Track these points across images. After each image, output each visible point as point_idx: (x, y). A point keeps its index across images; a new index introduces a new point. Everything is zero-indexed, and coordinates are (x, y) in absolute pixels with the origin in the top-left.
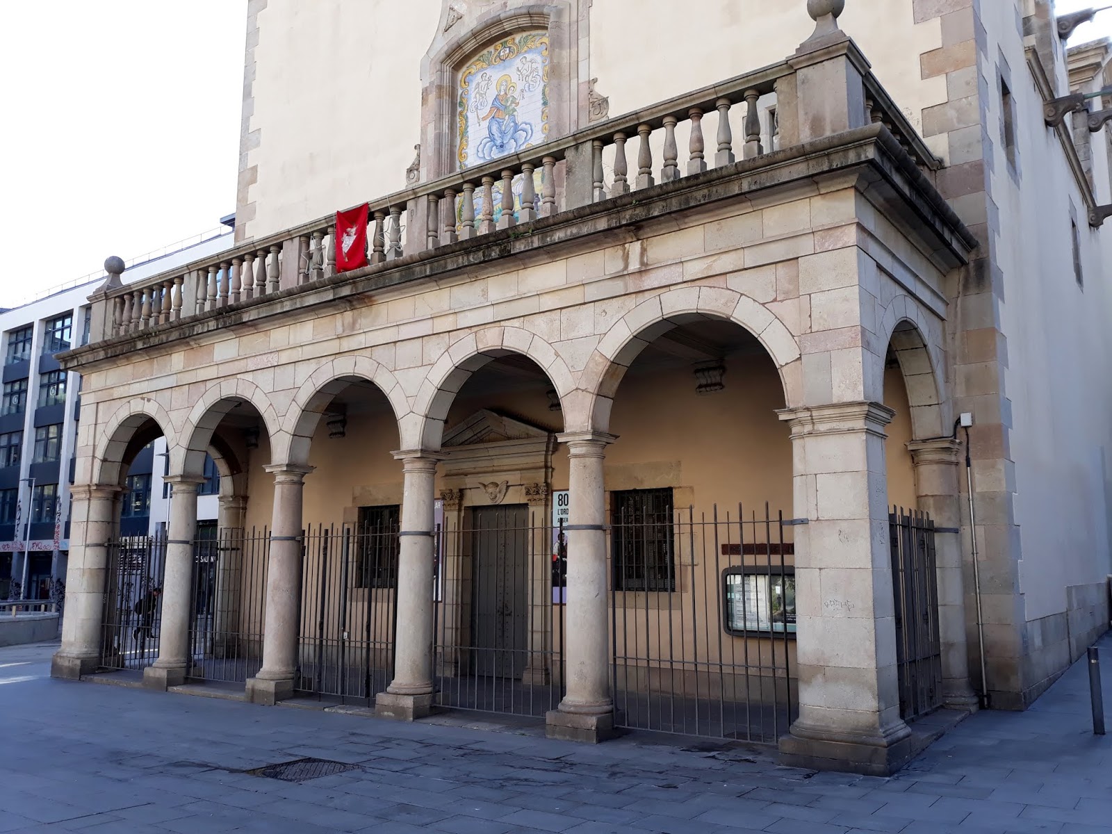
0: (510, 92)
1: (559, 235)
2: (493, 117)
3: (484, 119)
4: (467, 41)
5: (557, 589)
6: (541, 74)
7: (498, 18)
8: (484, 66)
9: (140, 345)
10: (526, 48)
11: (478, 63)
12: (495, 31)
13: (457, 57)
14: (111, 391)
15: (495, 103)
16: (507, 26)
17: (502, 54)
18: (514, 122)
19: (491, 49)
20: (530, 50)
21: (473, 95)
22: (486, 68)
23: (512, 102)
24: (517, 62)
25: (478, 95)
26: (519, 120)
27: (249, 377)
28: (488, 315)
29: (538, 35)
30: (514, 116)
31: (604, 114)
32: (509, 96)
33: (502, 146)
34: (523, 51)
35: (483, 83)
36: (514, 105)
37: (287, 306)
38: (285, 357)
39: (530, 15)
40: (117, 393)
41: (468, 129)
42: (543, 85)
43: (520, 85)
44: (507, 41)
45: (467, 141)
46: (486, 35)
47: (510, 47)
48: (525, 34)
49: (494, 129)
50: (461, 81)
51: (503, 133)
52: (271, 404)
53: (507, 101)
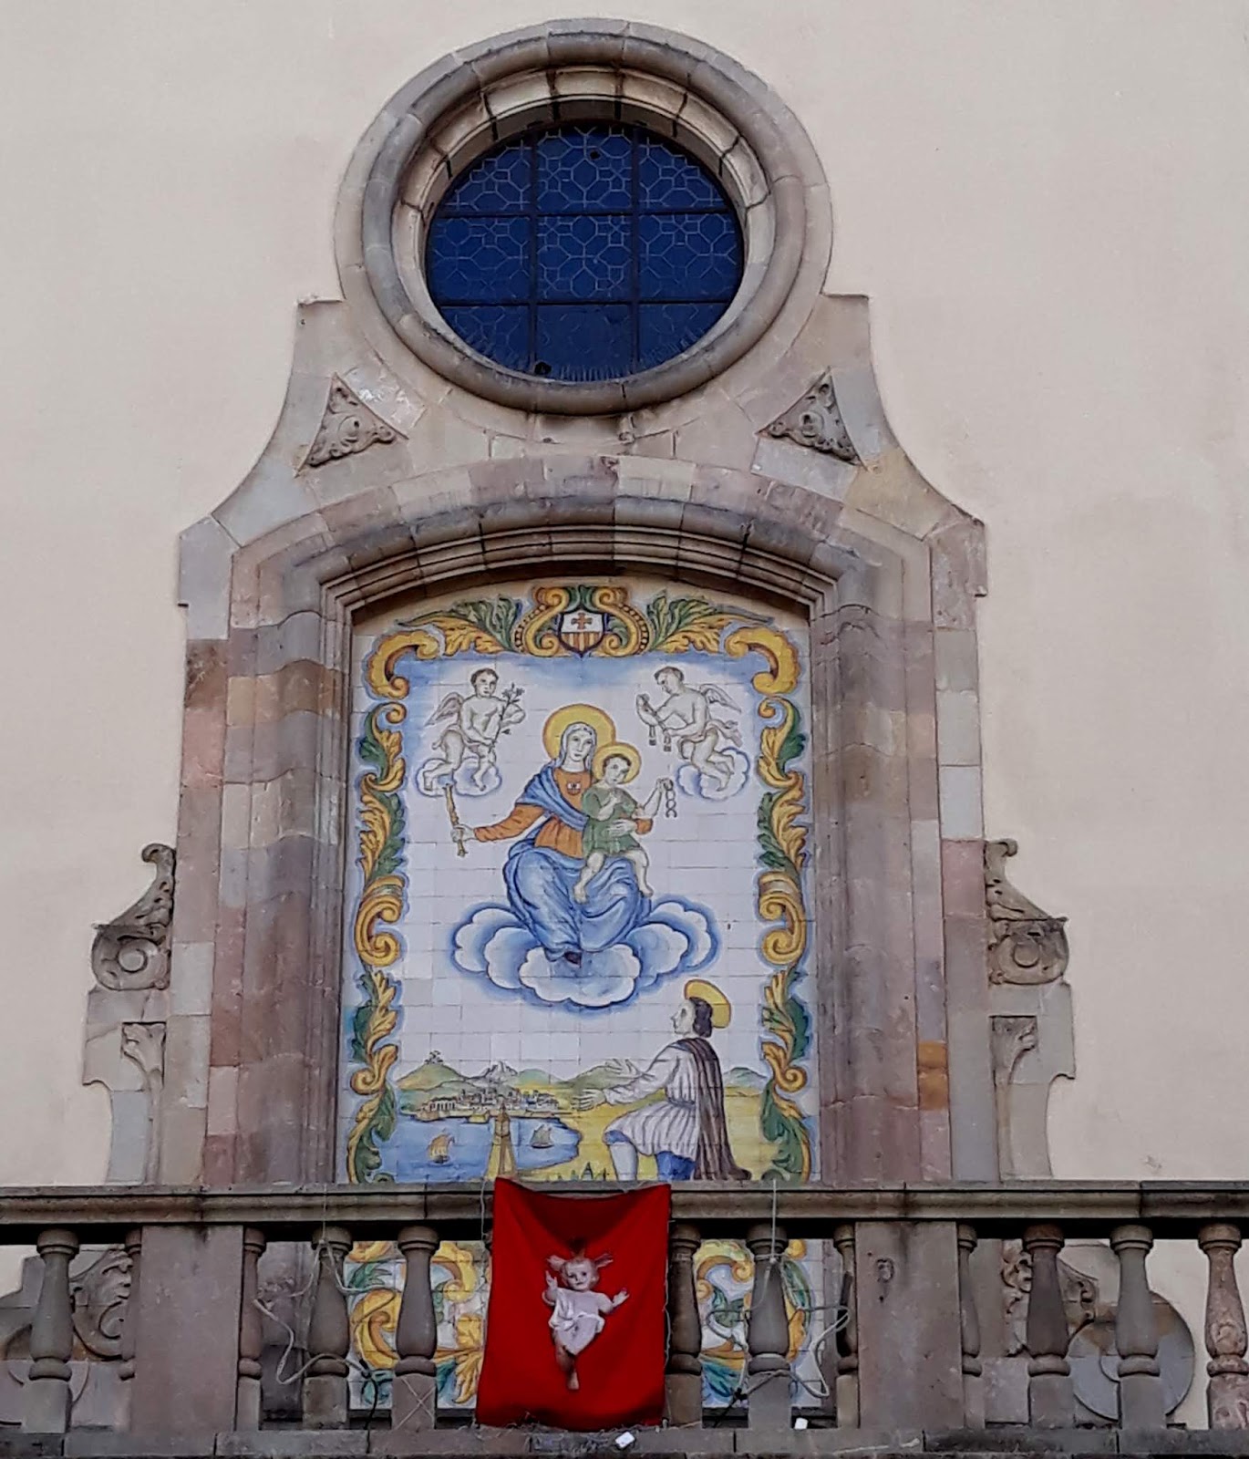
0: (611, 774)
2: (531, 842)
3: (484, 834)
4: (450, 542)
6: (750, 747)
7: (607, 511)
8: (482, 645)
10: (678, 641)
11: (453, 623)
12: (566, 547)
13: (387, 580)
15: (540, 792)
16: (627, 547)
17: (568, 626)
18: (632, 885)
19: (521, 594)
20: (697, 653)
21: (431, 734)
22: (494, 656)
23: (619, 813)
24: (643, 676)
25: (453, 741)
26: (655, 884)
29: (733, 611)
30: (631, 862)
31: (1056, 970)
32: (602, 786)
33: (573, 956)
34: (671, 646)
35: (483, 707)
36: (627, 825)
39: (744, 546)
41: (407, 852)
42: (764, 790)
43: (656, 764)
44: (596, 589)
45: (399, 893)
46: (532, 548)
47: (607, 618)
48: (675, 592)
49: (536, 882)
50: (369, 666)
51: (579, 913)
53: (597, 800)
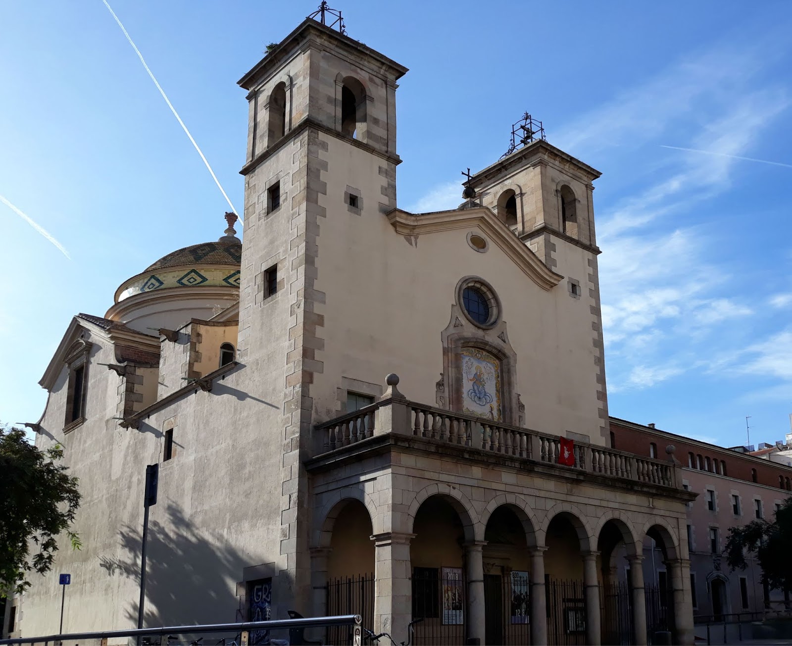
0: (482, 375)
1: (645, 489)
2: (475, 382)
3: (470, 380)
5: (513, 617)
6: (494, 376)
8: (470, 355)
9: (467, 456)
10: (488, 360)
12: (478, 345)
14: (423, 472)
15: (475, 376)
17: (477, 355)
18: (484, 390)
19: (473, 350)
20: (489, 362)
21: (465, 365)
22: (471, 357)
25: (467, 367)
27: (522, 497)
28: (616, 506)
29: (492, 358)
30: (484, 387)
32: (481, 377)
33: (479, 398)
34: (486, 361)
35: (470, 363)
36: (484, 382)
37: (557, 473)
38: (542, 494)
40: (427, 475)
41: (463, 380)
42: (496, 382)
44: (481, 351)
45: (463, 385)
46: (475, 344)
47: (481, 355)
48: (488, 354)
49: (476, 387)
51: (480, 393)
52: (535, 515)
53: (481, 379)
